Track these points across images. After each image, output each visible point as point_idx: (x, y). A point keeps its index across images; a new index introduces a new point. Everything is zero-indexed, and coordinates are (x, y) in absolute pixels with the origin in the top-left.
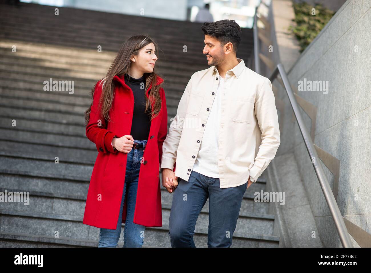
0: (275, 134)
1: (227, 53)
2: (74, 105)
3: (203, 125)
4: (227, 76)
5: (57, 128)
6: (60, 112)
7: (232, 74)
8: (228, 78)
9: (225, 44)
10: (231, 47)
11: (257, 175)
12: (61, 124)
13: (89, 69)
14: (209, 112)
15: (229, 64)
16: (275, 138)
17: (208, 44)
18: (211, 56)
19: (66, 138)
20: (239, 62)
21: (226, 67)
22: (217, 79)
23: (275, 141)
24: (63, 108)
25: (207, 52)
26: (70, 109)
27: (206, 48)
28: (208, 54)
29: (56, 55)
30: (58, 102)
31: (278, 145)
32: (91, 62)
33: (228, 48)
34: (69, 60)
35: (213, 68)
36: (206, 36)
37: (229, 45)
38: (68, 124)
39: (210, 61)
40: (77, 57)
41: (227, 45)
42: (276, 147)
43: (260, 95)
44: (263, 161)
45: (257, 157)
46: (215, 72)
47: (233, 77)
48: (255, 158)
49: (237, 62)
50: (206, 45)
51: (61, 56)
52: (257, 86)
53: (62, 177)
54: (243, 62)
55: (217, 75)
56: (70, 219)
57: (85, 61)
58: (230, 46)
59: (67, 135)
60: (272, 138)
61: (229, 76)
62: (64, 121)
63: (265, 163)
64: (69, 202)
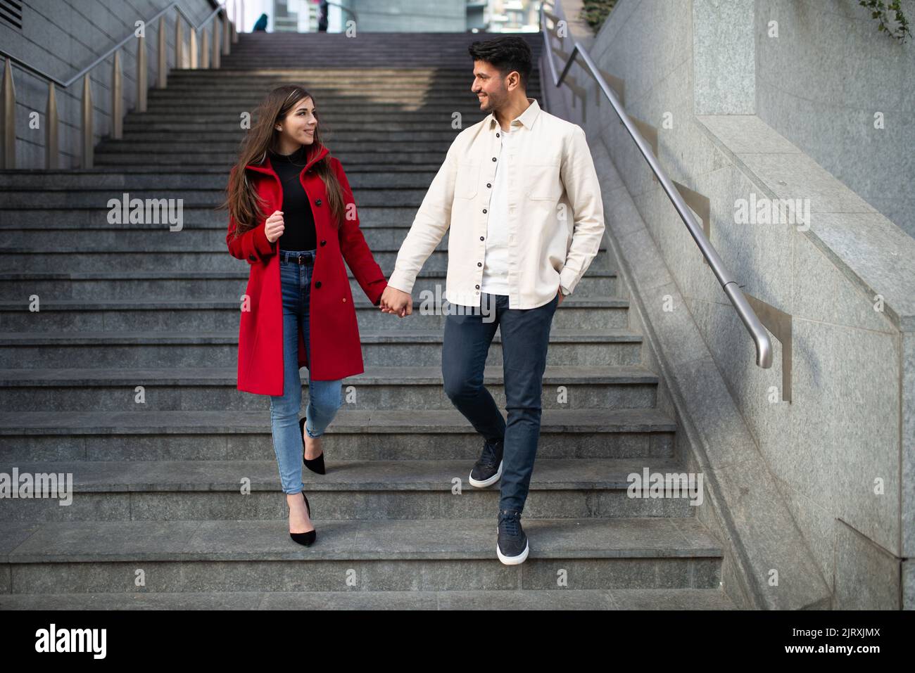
0: (596, 213)
1: (510, 89)
2: (363, 123)
3: (485, 212)
4: (512, 128)
5: (349, 147)
6: (350, 131)
7: (519, 124)
8: (513, 131)
9: (507, 75)
10: (517, 80)
11: (573, 282)
12: (351, 142)
13: (374, 87)
14: (490, 189)
15: (516, 106)
16: (596, 221)
17: (480, 76)
18: (485, 95)
19: (359, 156)
20: (531, 102)
21: (510, 113)
22: (498, 136)
23: (597, 224)
24: (352, 127)
25: (478, 88)
26: (359, 127)
27: (477, 82)
28: (479, 91)
29: (339, 77)
30: (346, 122)
31: (602, 231)
32: (375, 80)
33: (512, 81)
34: (353, 80)
35: (490, 117)
36: (476, 63)
37: (513, 76)
38: (359, 142)
39: (484, 102)
40: (361, 77)
41: (510, 76)
42: (599, 235)
43: (570, 152)
44: (580, 259)
45: (570, 254)
46: (493, 124)
47: (522, 128)
48: (567, 255)
49: (527, 103)
50: (477, 78)
51: (345, 77)
52: (564, 140)
53: (359, 186)
54: (536, 103)
55: (498, 128)
56: (372, 226)
57: (370, 80)
58: (515, 78)
59: (361, 152)
60: (591, 220)
61: (515, 128)
62: (355, 139)
63: (584, 262)
64: (370, 210)
